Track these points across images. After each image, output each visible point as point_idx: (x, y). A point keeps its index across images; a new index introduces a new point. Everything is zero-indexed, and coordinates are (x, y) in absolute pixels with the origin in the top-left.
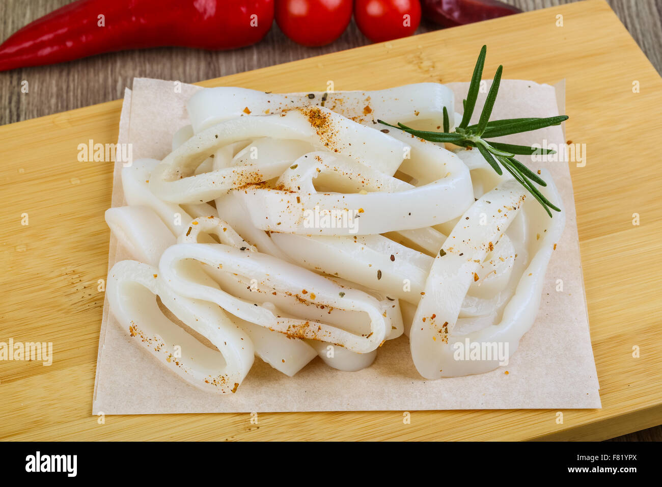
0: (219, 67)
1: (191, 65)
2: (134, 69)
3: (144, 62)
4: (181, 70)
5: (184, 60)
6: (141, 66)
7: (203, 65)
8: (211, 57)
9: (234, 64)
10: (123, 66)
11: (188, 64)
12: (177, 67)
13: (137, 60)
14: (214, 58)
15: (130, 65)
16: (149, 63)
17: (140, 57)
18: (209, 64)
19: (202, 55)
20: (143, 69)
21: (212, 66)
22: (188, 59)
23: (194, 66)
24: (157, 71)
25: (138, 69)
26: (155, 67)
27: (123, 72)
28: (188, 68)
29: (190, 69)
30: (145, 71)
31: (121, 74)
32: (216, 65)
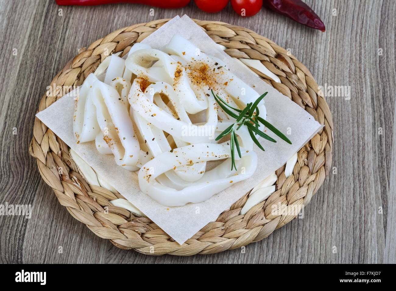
24: (135, 14)
27: (119, 13)
30: (129, 14)
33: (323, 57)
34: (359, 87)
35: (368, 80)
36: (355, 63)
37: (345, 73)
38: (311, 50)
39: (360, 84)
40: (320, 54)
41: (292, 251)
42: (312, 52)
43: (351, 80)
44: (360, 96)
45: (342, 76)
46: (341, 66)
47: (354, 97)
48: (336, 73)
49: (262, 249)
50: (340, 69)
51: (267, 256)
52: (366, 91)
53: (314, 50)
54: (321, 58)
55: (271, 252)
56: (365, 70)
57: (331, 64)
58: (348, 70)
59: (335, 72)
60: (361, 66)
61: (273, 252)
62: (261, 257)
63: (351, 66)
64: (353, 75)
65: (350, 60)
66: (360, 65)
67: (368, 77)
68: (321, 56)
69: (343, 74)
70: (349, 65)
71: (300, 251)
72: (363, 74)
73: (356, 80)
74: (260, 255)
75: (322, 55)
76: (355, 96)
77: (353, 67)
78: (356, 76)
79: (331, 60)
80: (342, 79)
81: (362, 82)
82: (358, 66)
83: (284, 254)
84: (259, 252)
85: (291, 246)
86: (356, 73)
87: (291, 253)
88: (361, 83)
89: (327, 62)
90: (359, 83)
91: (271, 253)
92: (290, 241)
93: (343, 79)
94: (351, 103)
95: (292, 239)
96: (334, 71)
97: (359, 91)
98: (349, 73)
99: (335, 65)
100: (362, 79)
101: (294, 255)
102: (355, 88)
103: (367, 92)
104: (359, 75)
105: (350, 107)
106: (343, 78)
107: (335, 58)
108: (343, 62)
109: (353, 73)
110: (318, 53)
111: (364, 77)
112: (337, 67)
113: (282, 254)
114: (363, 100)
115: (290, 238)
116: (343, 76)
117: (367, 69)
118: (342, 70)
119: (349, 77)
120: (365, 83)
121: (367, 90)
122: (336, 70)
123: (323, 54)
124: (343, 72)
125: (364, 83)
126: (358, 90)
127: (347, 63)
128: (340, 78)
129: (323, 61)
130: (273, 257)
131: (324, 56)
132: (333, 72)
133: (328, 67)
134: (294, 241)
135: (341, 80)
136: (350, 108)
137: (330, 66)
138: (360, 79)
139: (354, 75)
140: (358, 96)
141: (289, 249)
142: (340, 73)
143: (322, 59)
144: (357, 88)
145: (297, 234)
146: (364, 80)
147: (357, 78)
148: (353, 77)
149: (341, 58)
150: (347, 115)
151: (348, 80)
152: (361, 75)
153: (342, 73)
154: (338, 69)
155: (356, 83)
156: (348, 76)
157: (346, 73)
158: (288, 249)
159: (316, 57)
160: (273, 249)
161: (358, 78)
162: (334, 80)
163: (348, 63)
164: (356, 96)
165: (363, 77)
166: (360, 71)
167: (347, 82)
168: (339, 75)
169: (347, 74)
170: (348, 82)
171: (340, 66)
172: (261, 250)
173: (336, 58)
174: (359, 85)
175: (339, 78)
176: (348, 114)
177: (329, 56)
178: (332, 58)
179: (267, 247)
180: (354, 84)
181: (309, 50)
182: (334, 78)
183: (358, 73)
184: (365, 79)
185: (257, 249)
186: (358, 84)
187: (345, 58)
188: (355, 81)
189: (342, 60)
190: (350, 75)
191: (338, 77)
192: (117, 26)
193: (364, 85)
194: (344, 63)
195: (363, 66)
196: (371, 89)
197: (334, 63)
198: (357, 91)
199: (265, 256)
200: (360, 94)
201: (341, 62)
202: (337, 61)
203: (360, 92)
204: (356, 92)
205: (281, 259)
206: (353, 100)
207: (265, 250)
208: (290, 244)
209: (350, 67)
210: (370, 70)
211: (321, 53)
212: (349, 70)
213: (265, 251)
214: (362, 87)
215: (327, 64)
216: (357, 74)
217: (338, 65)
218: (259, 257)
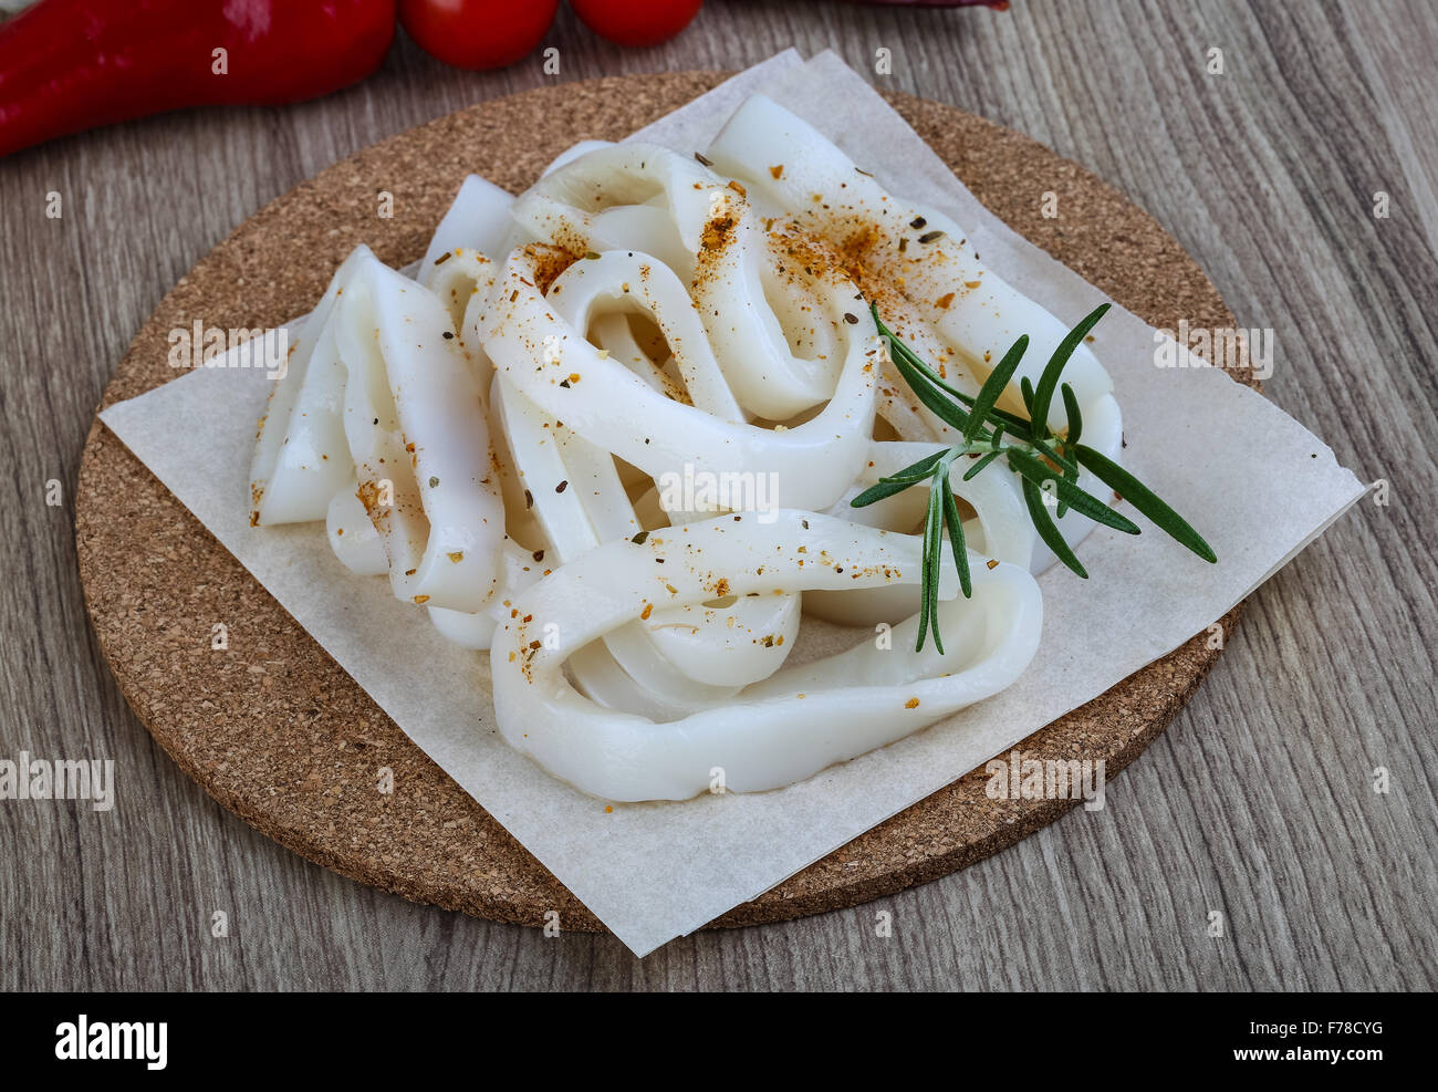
0: (295, 139)
1: (235, 141)
2: (119, 165)
3: (138, 148)
4: (216, 154)
5: (222, 132)
6: (132, 157)
7: (261, 139)
8: (277, 120)
9: (326, 128)
10: (95, 162)
11: (229, 138)
12: (208, 150)
13: (122, 145)
14: (283, 121)
15: (108, 156)
16: (147, 146)
17: (126, 138)
18: (275, 133)
19: (258, 119)
20: (137, 160)
21: (281, 139)
22: (230, 130)
23: (243, 142)
24: (167, 163)
25: (126, 163)
26: (161, 157)
27: (93, 175)
28: (230, 150)
29: (236, 148)
30: (142, 166)
31: (91, 181)
32: (289, 134)
33: (1038, 109)
34: (1235, 176)
35: (1263, 142)
36: (1179, 94)
37: (1156, 141)
38: (974, 98)
39: (1233, 165)
40: (1019, 104)
41: (1228, 866)
42: (980, 102)
43: (1189, 161)
44: (1254, 209)
45: (1148, 155)
46: (1127, 119)
47: (1230, 217)
48: (1119, 152)
49: (1092, 896)
50: (1129, 133)
51: (1123, 918)
52: (1271, 182)
53: (989, 91)
54: (1031, 117)
55: (1133, 896)
56: (1233, 111)
57: (1080, 125)
58: (1163, 127)
59: (1110, 149)
60: (1208, 99)
61: (1142, 895)
62: (1100, 926)
63: (1167, 109)
64: (1190, 141)
65: (1157, 91)
66: (1204, 96)
67: (1256, 132)
68: (1026, 106)
69: (1149, 148)
70: (1156, 108)
71: (1259, 856)
72: (1230, 127)
73: (1213, 154)
74: (1092, 923)
75: (1030, 102)
76: (1235, 214)
77: (1178, 111)
78: (1206, 142)
79: (1073, 111)
80: (1151, 165)
81: (1240, 155)
82: (1198, 103)
83: (1195, 889)
84: (1082, 912)
85: (1214, 848)
86: (1201, 131)
87: (1222, 873)
88: (1238, 162)
89: (1063, 120)
90: (1228, 162)
91: (1137, 900)
92: (1200, 828)
93: (1158, 166)
94: (1227, 243)
95: (1206, 821)
96: (1104, 145)
97: (1243, 190)
98: (1171, 137)
99: (1100, 122)
100: (1233, 144)
101: (1242, 879)
102: (1223, 185)
103: (1278, 185)
104: (1217, 134)
105: (1230, 257)
106: (1156, 161)
107: (1086, 98)
108: (1128, 105)
109: (1187, 135)
110: (1009, 99)
111: (1242, 134)
112: (1110, 129)
113: (1185, 890)
114: (1275, 217)
115: (1193, 818)
116: (1153, 155)
117: (1240, 104)
118: (1138, 134)
119: (1180, 152)
120: (1255, 155)
121: (1274, 178)
122: (1113, 141)
123: (1033, 96)
124: (1146, 141)
125: (1249, 156)
126: (1235, 187)
127: (1148, 106)
128: (1142, 164)
129: (1043, 122)
130: (1154, 914)
131: (1041, 104)
132: (1105, 152)
133: (1075, 140)
134: (1214, 824)
135: (1148, 170)
136: (1234, 265)
137: (1081, 132)
138: (1229, 148)
139: (1195, 138)
140: (1245, 210)
141: (1209, 864)
142: (1134, 146)
143: (1037, 118)
144: (1228, 183)
145: (1216, 796)
146: (1244, 147)
147: (1211, 146)
148: (1193, 146)
149: (1115, 95)
150: (1232, 292)
151: (1177, 163)
152: (1225, 132)
153: (1143, 146)
154: (1117, 134)
155: (1219, 167)
156: (1173, 150)
157: (1159, 139)
158: (1204, 863)
159: (1006, 116)
160: (1137, 882)
161: (1218, 145)
162: (1122, 180)
163: (1150, 104)
164: (1240, 211)
165: (1235, 136)
166: (1215, 118)
167: (1178, 172)
168: (1133, 154)
169: (1162, 142)
170: (1183, 171)
171: (1123, 120)
172: (1089, 901)
173: (1092, 100)
174: (1231, 170)
175: (1138, 168)
176: (1236, 287)
177: (1061, 98)
178: (1078, 103)
179: (1110, 881)
180: (1208, 171)
181: (969, 99)
182: (1119, 171)
183: (1209, 128)
184: (1248, 140)
185: (1070, 901)
186: (1225, 166)
187: (1129, 90)
188: (1210, 159)
189: (1120, 100)
190: (1181, 145)
191: (1130, 165)
192: (105, 225)
193: (1253, 165)
194: (1133, 109)
195: (1216, 98)
196: (1292, 172)
197: (1093, 119)
198: (1234, 194)
199: (1114, 919)
200: (1251, 202)
201: (1120, 108)
202: (1102, 108)
203: (1247, 195)
204: (1232, 200)
205: (1190, 912)
206: (1233, 231)
207: (1104, 894)
208: (1206, 842)
209: (1163, 113)
210: (1254, 103)
211: (1020, 96)
212: (1169, 128)
213: (1109, 901)
214: (1250, 174)
215: (1067, 131)
216: (1206, 133)
217: (1114, 123)
218: (1094, 933)
